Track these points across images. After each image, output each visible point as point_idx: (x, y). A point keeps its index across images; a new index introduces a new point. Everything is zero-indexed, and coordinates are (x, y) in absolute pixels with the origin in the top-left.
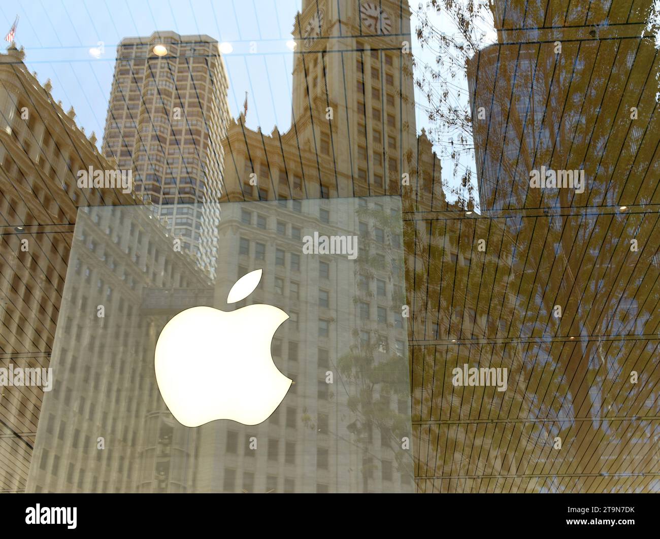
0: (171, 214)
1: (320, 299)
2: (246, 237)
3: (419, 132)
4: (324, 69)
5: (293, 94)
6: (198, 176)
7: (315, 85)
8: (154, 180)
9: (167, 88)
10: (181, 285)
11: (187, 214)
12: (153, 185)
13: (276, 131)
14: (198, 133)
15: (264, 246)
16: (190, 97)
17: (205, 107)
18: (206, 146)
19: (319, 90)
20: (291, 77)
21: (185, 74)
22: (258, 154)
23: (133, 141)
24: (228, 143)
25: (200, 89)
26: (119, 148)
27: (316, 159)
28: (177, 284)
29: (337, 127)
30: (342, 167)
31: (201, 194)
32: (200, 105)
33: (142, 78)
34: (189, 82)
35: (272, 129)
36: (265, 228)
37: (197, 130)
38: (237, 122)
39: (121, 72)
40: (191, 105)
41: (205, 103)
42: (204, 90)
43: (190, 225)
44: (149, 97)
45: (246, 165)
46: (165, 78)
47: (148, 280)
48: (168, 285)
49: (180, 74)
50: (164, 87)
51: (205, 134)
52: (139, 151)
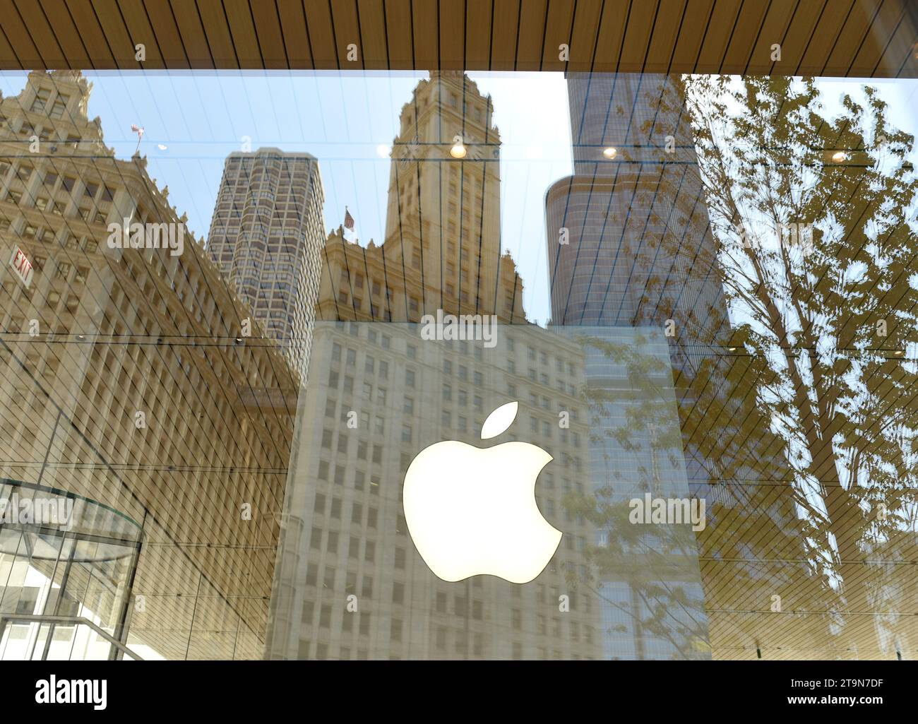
0: (265, 316)
1: (405, 406)
2: (338, 343)
3: (504, 253)
4: (419, 188)
5: (388, 210)
6: (291, 281)
7: (409, 203)
8: (251, 284)
9: (268, 199)
10: (272, 385)
11: (280, 317)
12: (250, 288)
13: (372, 244)
14: (294, 241)
15: (354, 352)
16: (289, 208)
17: (302, 218)
18: (301, 254)
19: (412, 209)
20: (386, 195)
21: (286, 187)
22: (355, 265)
23: (234, 246)
24: (326, 253)
25: (299, 201)
26: (220, 253)
27: (402, 270)
28: (268, 385)
29: (428, 243)
30: (433, 280)
31: (293, 299)
32: (298, 216)
33: (246, 189)
34: (289, 195)
35: (368, 242)
36: (357, 335)
37: (294, 239)
38: (336, 234)
39: (227, 182)
40: (289, 215)
41: (303, 215)
42: (303, 203)
43: (282, 328)
44: (252, 206)
45: (343, 275)
46: (267, 190)
47: (243, 379)
48: (261, 384)
49: (281, 187)
50: (266, 198)
51: (301, 243)
52: (239, 256)
